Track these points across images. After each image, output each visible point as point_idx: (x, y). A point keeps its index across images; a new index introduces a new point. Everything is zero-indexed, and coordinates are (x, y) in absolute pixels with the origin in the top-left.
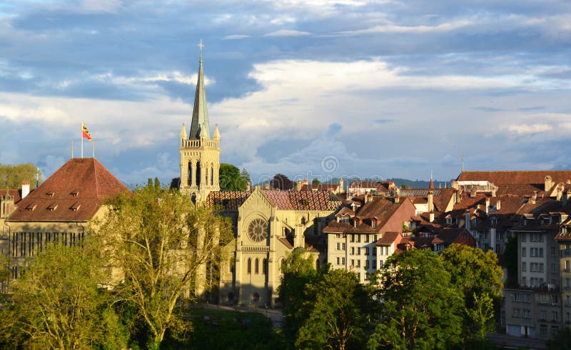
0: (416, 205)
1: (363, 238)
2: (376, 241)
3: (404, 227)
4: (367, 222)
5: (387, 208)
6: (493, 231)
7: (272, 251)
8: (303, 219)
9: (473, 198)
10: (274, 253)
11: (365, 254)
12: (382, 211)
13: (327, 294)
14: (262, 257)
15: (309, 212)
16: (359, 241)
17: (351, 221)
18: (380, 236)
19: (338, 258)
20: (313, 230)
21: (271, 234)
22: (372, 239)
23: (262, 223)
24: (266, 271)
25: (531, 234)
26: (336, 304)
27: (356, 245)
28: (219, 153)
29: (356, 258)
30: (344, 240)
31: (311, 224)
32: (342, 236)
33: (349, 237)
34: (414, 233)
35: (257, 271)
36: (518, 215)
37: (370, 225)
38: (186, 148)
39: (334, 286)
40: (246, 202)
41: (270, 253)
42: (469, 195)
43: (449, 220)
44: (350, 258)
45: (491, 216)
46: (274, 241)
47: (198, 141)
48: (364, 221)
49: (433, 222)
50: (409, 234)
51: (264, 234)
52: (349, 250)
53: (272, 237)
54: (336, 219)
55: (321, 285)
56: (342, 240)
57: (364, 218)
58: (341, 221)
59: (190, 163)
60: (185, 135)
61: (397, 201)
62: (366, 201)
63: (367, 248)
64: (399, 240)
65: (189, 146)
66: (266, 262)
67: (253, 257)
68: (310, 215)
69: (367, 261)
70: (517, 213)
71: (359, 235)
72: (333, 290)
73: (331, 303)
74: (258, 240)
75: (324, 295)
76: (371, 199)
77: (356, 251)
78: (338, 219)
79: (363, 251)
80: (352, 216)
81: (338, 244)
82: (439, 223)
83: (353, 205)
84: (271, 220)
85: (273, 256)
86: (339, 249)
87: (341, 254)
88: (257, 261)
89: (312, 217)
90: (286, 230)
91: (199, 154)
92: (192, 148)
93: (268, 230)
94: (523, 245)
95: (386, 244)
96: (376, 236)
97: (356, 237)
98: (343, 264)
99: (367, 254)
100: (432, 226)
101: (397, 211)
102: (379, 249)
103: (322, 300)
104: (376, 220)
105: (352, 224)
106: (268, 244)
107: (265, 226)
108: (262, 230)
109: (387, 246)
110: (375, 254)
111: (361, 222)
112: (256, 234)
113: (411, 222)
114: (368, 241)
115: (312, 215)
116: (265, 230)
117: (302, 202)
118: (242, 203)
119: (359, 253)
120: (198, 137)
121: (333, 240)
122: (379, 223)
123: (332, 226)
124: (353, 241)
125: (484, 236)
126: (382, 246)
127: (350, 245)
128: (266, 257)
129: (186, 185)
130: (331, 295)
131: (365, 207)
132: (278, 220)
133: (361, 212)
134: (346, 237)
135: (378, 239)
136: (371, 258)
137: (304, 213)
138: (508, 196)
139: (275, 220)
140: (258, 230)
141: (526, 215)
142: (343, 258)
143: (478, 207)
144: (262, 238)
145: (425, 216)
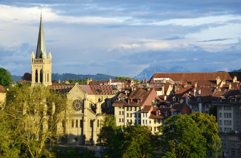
0: (157, 92)
1: (133, 108)
2: (140, 110)
3: (152, 103)
4: (135, 101)
5: (144, 93)
6: (200, 105)
7: (86, 116)
8: (99, 99)
9: (185, 88)
10: (86, 117)
11: (135, 117)
12: (142, 95)
13: (137, 137)
14: (79, 119)
15: (103, 96)
16: (131, 110)
17: (127, 100)
18: (142, 108)
19: (120, 119)
20: (105, 105)
21: (85, 107)
22: (138, 109)
23: (79, 102)
24: (82, 126)
25: (225, 106)
26: (141, 142)
27: (129, 112)
28: (51, 65)
29: (129, 119)
30: (123, 110)
31: (103, 102)
32: (122, 108)
33: (126, 108)
34: (157, 106)
35: (77, 126)
36: (213, 97)
37: (137, 102)
38: (34, 63)
39: (140, 133)
40: (71, 91)
41: (84, 117)
42: (183, 87)
43: (174, 99)
44: (126, 119)
45: (197, 97)
46: (86, 111)
47: (41, 59)
48: (133, 100)
49: (166, 100)
50: (155, 106)
51: (81, 107)
52: (126, 115)
53: (85, 109)
54: (118, 99)
55: (133, 133)
56: (122, 110)
57: (133, 98)
58: (120, 100)
59: (37, 71)
60: (34, 56)
61: (149, 90)
62: (132, 90)
63: (135, 114)
64: (152, 109)
65: (36, 62)
66: (82, 122)
67: (75, 119)
68: (103, 97)
69: (136, 120)
70: (213, 96)
71: (131, 107)
72: (140, 135)
73: (138, 142)
74: (77, 110)
75: (135, 138)
76: (135, 89)
77: (130, 115)
78: (119, 99)
79: (133, 115)
80: (127, 98)
81: (120, 112)
82: (169, 101)
83: (126, 92)
84: (84, 100)
85: (86, 118)
86: (120, 114)
87: (122, 117)
88: (77, 121)
89: (104, 98)
90: (92, 105)
91: (42, 66)
92: (37, 63)
93: (83, 105)
94: (220, 111)
95: (146, 111)
96: (140, 108)
97: (130, 108)
98: (123, 122)
99: (136, 117)
100: (166, 102)
101: (150, 95)
102: (142, 114)
103: (135, 140)
104: (140, 99)
105: (127, 102)
106: (83, 112)
107: (81, 103)
108: (80, 105)
109: (146, 113)
110: (140, 117)
111: (132, 101)
112: (76, 107)
113: (155, 100)
114: (136, 110)
115: (104, 97)
116: (81, 105)
117: (98, 90)
118: (69, 91)
119: (131, 116)
120: (41, 57)
121: (117, 110)
122: (141, 101)
123: (116, 103)
124: (128, 110)
125: (194, 107)
126: (144, 113)
127: (126, 112)
128: (81, 118)
129: (35, 82)
130: (139, 138)
131: (132, 93)
132: (88, 100)
133: (130, 96)
134: (124, 108)
135: (141, 109)
136: (138, 119)
137: (100, 96)
138: (203, 87)
139: (87, 100)
140: (77, 105)
141: (221, 97)
142: (123, 119)
143: (190, 93)
144: (79, 109)
145: (162, 97)
